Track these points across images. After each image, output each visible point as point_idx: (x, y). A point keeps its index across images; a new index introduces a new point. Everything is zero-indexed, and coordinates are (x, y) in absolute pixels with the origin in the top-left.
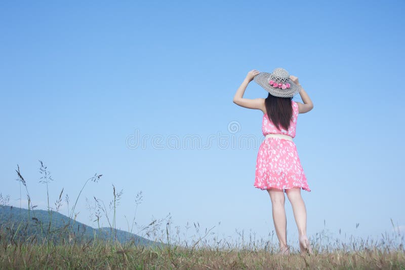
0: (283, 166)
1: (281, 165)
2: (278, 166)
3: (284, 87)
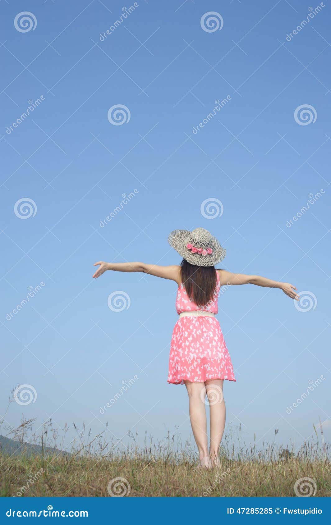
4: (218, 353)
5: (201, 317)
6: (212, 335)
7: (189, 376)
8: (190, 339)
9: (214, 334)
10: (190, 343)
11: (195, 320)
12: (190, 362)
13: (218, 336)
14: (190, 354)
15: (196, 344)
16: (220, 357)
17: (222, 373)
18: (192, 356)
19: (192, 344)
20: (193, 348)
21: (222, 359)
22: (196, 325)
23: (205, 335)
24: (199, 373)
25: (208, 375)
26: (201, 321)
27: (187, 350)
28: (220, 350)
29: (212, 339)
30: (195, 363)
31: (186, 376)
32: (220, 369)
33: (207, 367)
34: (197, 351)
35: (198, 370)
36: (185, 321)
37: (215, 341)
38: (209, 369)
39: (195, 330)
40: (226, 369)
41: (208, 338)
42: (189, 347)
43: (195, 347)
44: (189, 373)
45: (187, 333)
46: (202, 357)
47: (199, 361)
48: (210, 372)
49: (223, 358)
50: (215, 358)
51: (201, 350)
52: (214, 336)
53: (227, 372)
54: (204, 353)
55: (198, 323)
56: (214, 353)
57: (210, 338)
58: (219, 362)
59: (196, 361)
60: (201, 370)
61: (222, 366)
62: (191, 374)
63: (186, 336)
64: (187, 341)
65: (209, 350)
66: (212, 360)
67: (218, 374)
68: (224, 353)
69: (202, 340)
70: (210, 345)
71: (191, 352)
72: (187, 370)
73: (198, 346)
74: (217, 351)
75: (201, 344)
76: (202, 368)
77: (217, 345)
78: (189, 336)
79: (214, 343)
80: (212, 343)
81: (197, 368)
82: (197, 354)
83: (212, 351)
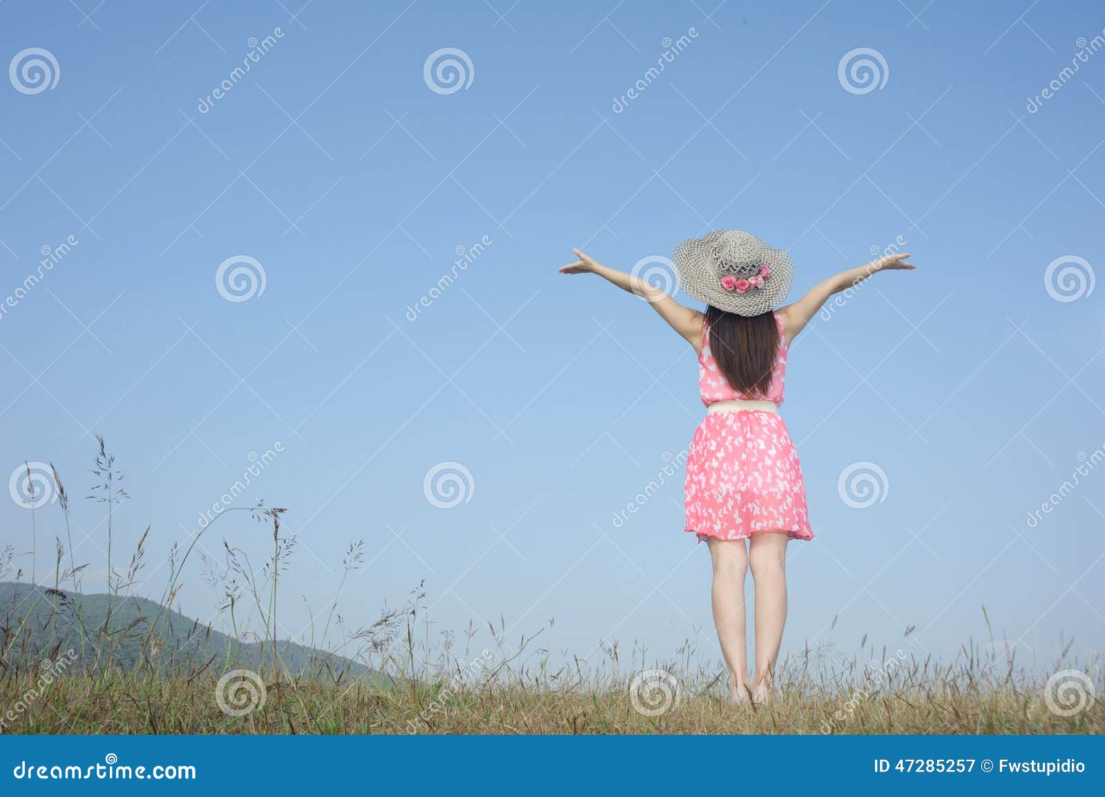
0: (730, 480)
1: (726, 477)
2: (719, 479)
4: (778, 481)
5: (747, 413)
6: (762, 447)
7: (717, 527)
8: (721, 455)
9: (769, 444)
10: (721, 464)
11: (732, 417)
12: (720, 500)
13: (777, 448)
14: (722, 484)
15: (732, 465)
16: (782, 489)
17: (787, 519)
18: (724, 488)
19: (725, 465)
20: (726, 473)
21: (786, 492)
22: (735, 428)
23: (750, 445)
24: (739, 521)
26: (744, 419)
27: (715, 476)
28: (781, 475)
29: (762, 454)
30: (731, 503)
31: (711, 527)
32: (782, 511)
33: (754, 509)
34: (735, 479)
35: (736, 516)
36: (712, 420)
37: (770, 457)
38: (757, 511)
39: (730, 438)
40: (794, 512)
41: (755, 451)
42: (718, 470)
43: (731, 471)
44: (719, 522)
45: (714, 444)
46: (743, 489)
47: (738, 497)
49: (788, 489)
50: (772, 490)
51: (743, 477)
52: (768, 446)
53: (797, 519)
54: (747, 481)
55: (739, 424)
56: (769, 480)
57: (760, 452)
58: (779, 497)
59: (733, 498)
60: (741, 515)
61: (787, 505)
62: (722, 525)
63: (713, 448)
64: (714, 460)
65: (756, 474)
66: (765, 493)
67: (778, 519)
68: (790, 481)
69: (744, 456)
70: (760, 465)
71: (723, 480)
72: (714, 516)
73: (737, 467)
74: (775, 477)
75: (743, 464)
76: (744, 510)
77: (774, 464)
78: (718, 449)
79: (768, 462)
80: (763, 461)
82: (735, 485)
83: (764, 476)
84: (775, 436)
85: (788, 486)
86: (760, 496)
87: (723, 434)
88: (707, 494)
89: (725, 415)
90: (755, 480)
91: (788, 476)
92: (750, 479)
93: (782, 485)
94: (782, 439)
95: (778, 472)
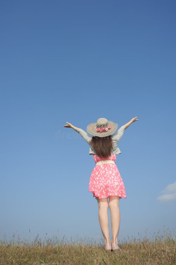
3: (107, 129)
4: (115, 182)
6: (111, 173)
9: (112, 172)
13: (115, 173)
16: (116, 185)
21: (117, 185)
23: (107, 173)
24: (104, 193)
25: (109, 194)
28: (116, 181)
29: (111, 175)
32: (116, 191)
33: (109, 190)
34: (103, 182)
35: (104, 191)
37: (113, 176)
40: (120, 191)
41: (109, 174)
45: (97, 173)
46: (105, 184)
47: (104, 187)
48: (110, 192)
49: (118, 185)
51: (105, 181)
52: (112, 173)
53: (120, 193)
54: (106, 182)
56: (112, 182)
57: (110, 174)
58: (115, 187)
60: (105, 191)
61: (118, 189)
62: (100, 194)
63: (97, 174)
64: (97, 177)
65: (109, 181)
67: (115, 193)
68: (118, 182)
69: (105, 176)
70: (110, 178)
73: (103, 179)
74: (114, 181)
75: (105, 178)
76: (106, 190)
77: (114, 178)
78: (98, 174)
79: (112, 177)
80: (111, 177)
81: (103, 190)
83: (111, 181)
84: (114, 170)
85: (118, 184)
86: (110, 187)
87: (100, 170)
88: (96, 186)
89: (100, 165)
90: (109, 182)
91: (118, 181)
92: (107, 182)
93: (116, 184)
94: (116, 171)
95: (115, 180)
